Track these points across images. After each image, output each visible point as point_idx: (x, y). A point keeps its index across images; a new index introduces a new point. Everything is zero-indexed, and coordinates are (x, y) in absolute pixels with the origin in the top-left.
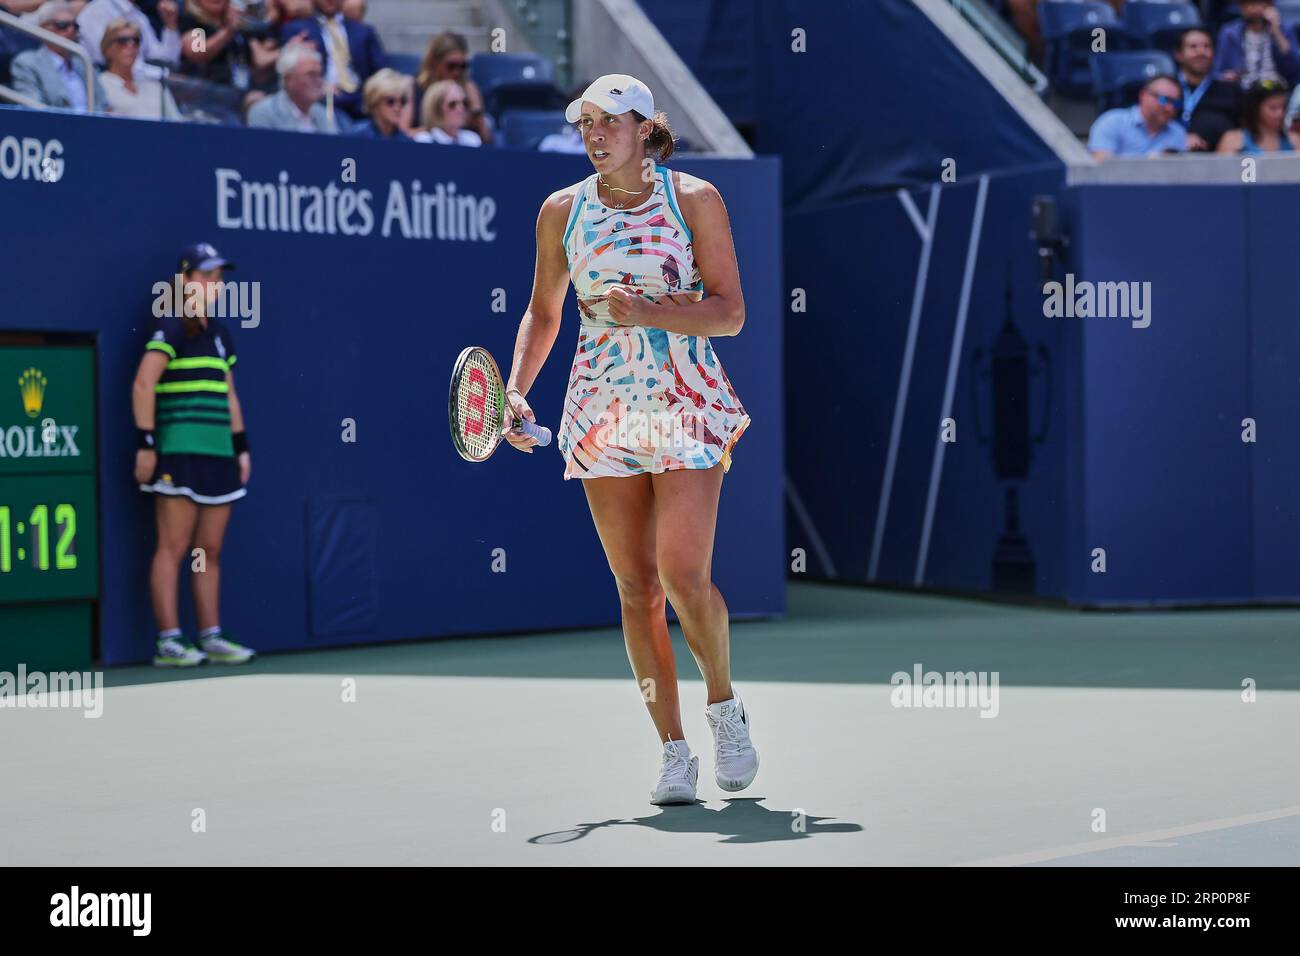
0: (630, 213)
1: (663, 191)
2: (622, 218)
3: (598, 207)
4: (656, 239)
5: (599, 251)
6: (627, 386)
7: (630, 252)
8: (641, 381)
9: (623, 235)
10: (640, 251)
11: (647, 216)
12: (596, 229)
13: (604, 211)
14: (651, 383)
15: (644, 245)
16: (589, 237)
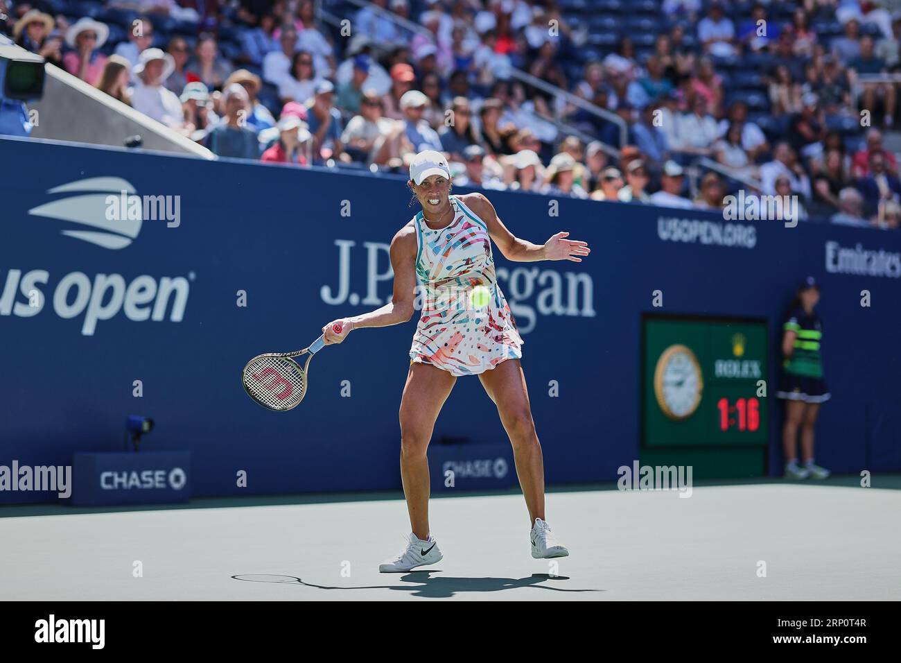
0: (449, 228)
1: (460, 209)
2: (447, 232)
3: (431, 232)
4: (473, 234)
5: (446, 255)
6: (464, 324)
7: (464, 247)
8: (473, 320)
9: (454, 241)
10: (469, 244)
11: (460, 226)
12: (438, 244)
13: (436, 232)
14: (478, 321)
15: (469, 240)
16: (436, 251)
